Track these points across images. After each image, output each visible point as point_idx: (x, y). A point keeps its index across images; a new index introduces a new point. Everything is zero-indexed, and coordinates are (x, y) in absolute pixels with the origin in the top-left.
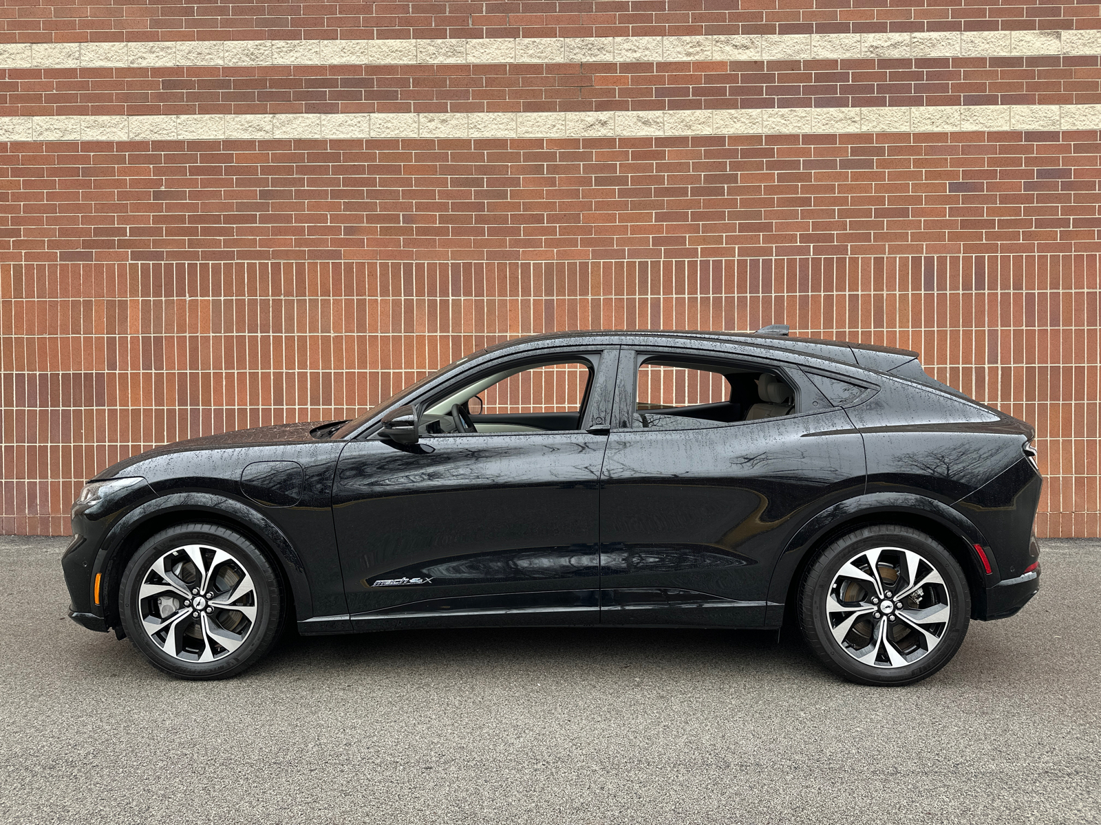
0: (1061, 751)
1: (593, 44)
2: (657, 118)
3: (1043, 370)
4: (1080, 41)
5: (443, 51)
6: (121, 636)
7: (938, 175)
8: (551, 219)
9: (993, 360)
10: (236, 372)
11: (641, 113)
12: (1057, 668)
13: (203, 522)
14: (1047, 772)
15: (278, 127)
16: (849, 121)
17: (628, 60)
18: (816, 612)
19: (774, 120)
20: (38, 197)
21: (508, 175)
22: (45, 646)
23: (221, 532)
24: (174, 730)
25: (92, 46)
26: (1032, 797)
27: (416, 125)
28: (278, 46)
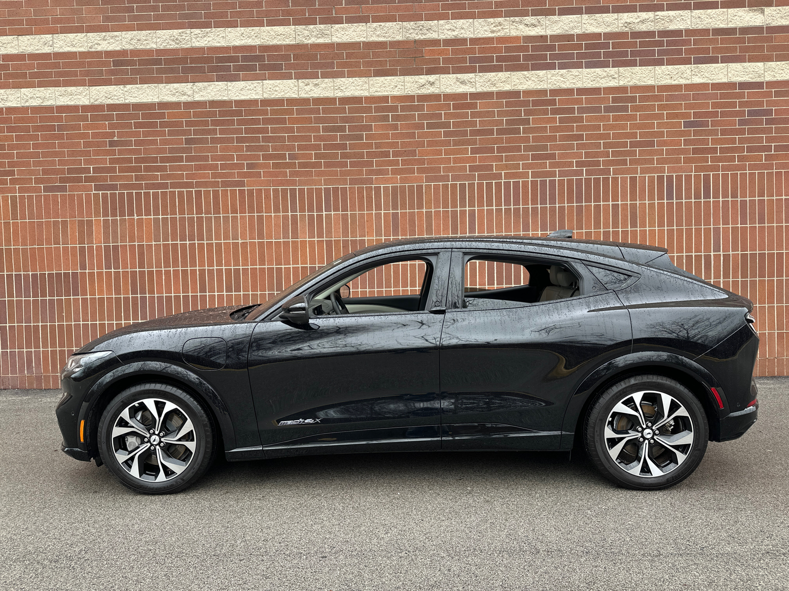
0: (777, 536)
1: (423, 26)
2: (471, 79)
3: (753, 256)
4: (779, 15)
5: (314, 34)
6: (99, 464)
7: (676, 116)
8: (396, 154)
9: (717, 249)
10: (172, 269)
11: (459, 76)
12: (771, 474)
13: (156, 382)
14: (768, 552)
15: (196, 92)
16: (610, 78)
17: (449, 37)
18: (597, 438)
19: (556, 78)
20: (26, 146)
21: (363, 123)
22: (45, 471)
23: (169, 389)
24: (141, 532)
25: (62, 36)
26: (759, 571)
27: (296, 88)
28: (195, 33)
